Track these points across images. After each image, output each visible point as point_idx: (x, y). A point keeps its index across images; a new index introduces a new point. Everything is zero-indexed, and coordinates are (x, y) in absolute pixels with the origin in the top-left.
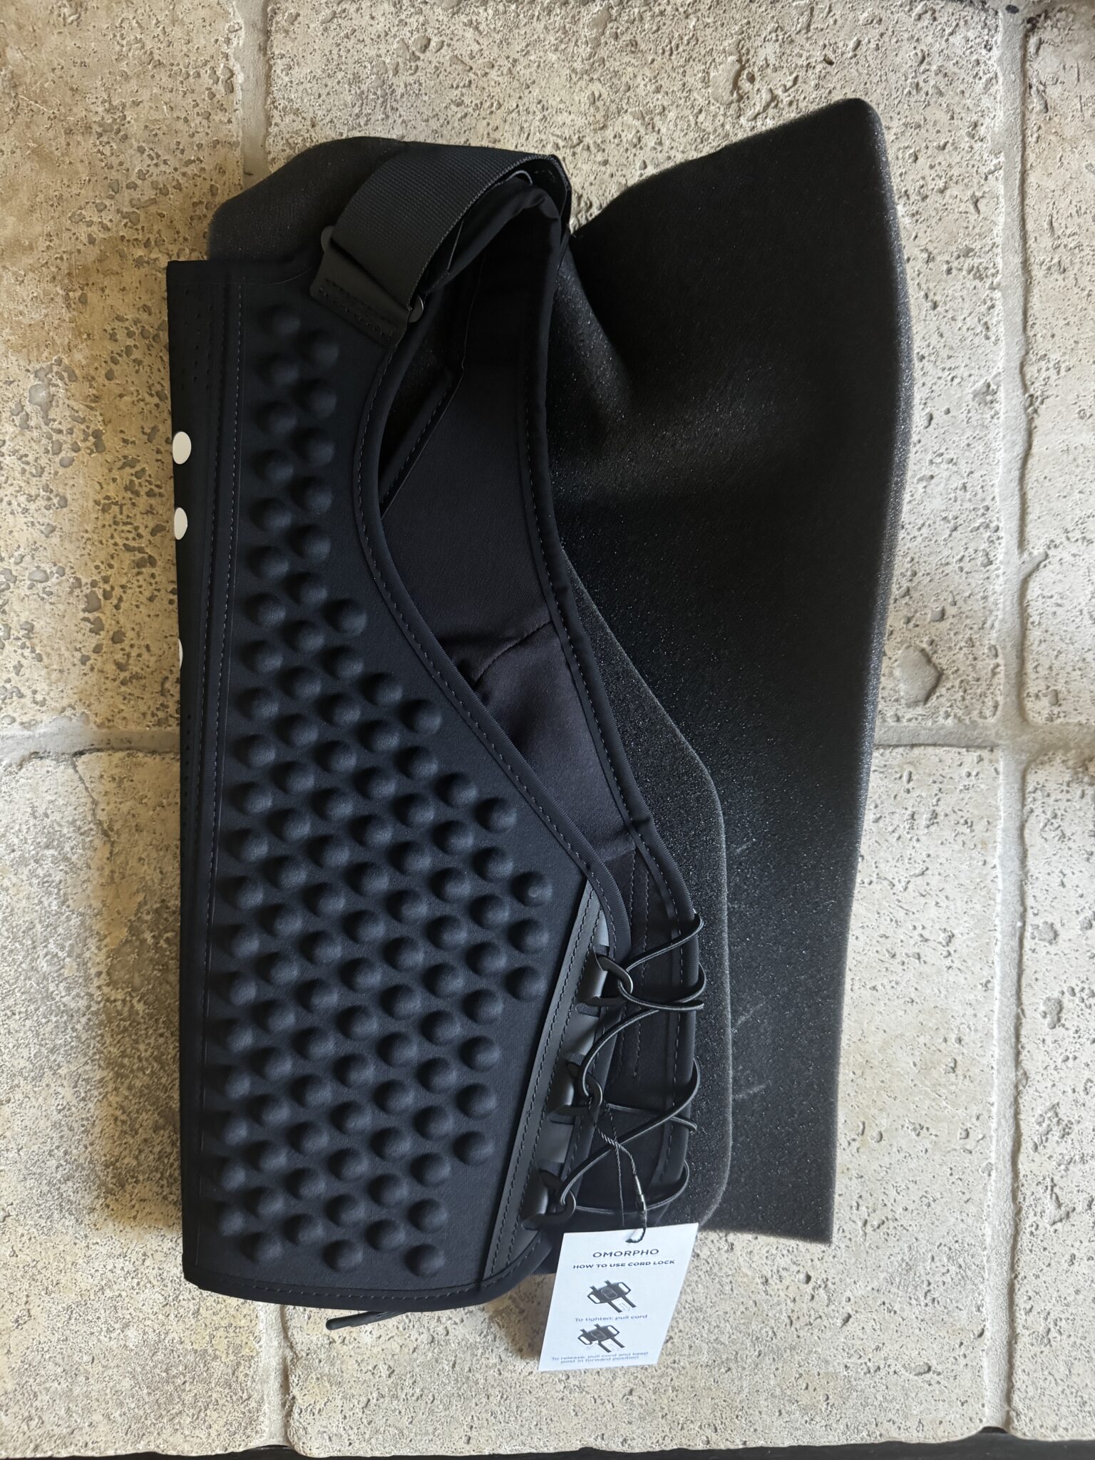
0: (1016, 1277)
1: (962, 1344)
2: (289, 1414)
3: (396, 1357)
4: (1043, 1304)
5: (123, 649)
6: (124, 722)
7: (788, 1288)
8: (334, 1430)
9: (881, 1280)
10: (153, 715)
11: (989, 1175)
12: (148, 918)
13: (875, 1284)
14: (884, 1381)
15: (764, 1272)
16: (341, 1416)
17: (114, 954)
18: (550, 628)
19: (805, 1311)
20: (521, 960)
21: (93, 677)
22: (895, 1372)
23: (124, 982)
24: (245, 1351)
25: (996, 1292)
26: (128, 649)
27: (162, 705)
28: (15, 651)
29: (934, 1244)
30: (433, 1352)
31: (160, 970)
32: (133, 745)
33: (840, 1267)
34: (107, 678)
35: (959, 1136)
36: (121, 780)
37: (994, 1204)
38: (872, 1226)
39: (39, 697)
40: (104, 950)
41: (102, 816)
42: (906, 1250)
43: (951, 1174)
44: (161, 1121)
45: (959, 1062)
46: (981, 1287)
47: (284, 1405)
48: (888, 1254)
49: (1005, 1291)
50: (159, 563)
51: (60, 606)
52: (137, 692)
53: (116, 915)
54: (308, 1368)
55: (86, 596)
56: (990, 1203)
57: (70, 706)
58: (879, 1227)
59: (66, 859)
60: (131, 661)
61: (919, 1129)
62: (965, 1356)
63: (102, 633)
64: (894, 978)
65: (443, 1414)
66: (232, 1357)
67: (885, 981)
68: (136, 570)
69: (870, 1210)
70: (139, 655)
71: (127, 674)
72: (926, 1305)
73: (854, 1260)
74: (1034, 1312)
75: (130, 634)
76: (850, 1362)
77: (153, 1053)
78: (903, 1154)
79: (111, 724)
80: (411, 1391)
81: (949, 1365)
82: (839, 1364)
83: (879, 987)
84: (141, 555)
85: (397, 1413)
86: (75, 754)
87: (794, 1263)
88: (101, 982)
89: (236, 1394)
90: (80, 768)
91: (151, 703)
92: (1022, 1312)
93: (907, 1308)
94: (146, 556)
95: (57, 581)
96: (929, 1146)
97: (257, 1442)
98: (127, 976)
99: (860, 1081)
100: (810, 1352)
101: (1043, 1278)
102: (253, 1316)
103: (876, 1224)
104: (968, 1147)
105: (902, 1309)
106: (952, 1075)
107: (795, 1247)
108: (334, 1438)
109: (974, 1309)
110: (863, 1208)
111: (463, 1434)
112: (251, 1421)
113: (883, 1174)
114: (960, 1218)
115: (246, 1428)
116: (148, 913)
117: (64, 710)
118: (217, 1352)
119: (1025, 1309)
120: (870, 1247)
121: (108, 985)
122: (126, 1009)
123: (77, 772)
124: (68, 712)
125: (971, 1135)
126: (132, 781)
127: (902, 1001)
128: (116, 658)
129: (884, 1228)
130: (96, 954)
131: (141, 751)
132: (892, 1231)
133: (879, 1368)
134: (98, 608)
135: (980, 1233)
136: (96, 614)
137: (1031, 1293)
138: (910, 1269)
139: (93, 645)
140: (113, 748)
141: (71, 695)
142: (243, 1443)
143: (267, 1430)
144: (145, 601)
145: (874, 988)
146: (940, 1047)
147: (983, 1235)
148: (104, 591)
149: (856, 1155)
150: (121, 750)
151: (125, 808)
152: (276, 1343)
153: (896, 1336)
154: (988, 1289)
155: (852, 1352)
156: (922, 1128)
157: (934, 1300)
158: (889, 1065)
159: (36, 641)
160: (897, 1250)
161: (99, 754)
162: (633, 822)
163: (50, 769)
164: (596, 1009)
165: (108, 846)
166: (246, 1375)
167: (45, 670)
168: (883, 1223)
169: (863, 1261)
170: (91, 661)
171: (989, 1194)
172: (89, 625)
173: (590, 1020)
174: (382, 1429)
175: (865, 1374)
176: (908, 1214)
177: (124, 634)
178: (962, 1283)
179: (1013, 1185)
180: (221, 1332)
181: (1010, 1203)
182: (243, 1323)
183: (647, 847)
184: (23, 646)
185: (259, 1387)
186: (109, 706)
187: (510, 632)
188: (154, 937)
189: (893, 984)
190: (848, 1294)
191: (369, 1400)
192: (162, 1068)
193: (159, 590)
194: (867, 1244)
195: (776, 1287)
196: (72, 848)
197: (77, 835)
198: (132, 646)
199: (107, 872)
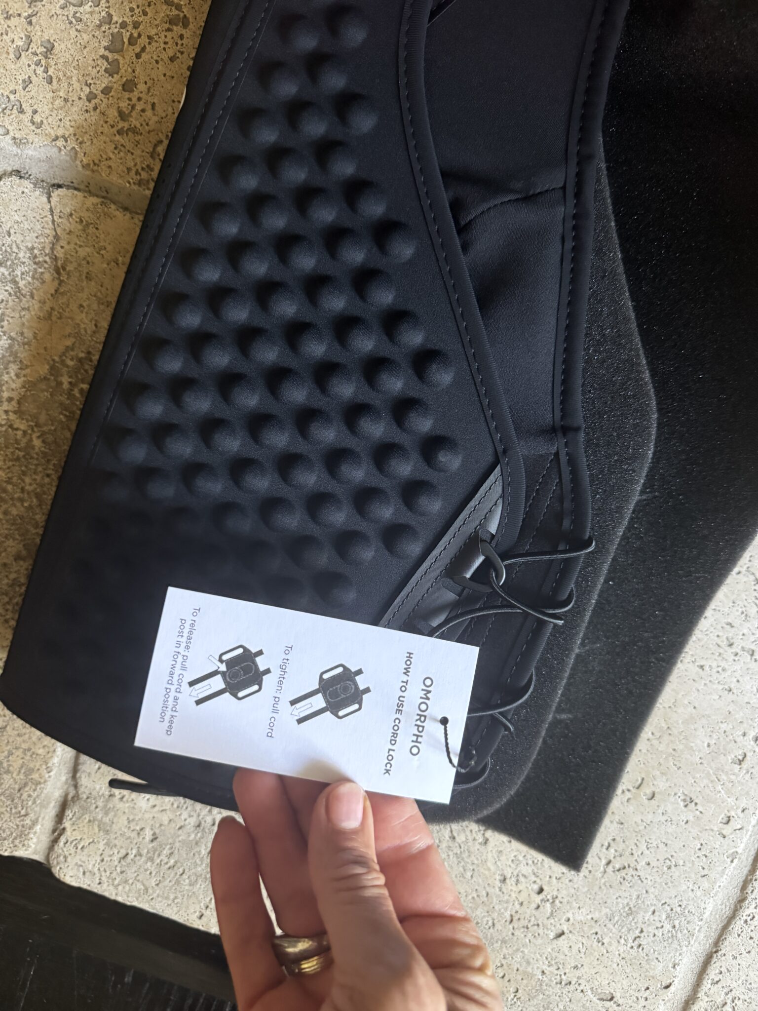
0: (716, 952)
1: (648, 988)
2: (55, 841)
3: (163, 828)
4: (730, 982)
5: (130, 99)
6: (108, 171)
7: (520, 892)
8: (90, 867)
9: (603, 913)
10: (137, 173)
11: (732, 861)
12: (71, 363)
13: (596, 916)
14: (570, 995)
15: (505, 873)
16: (99, 859)
17: (29, 386)
18: (561, 192)
19: (527, 916)
20: (407, 517)
21: (94, 117)
22: (582, 991)
23: (30, 416)
24: (35, 776)
25: (694, 957)
26: (134, 100)
27: (148, 166)
28: (29, 66)
29: (660, 901)
30: (196, 835)
31: (66, 416)
32: (109, 196)
33: (573, 891)
34: (106, 122)
35: (720, 819)
36: (88, 225)
37: (724, 887)
38: (614, 867)
39: (37, 119)
40: (23, 379)
41: (59, 252)
42: (634, 897)
43: (700, 849)
44: (24, 553)
45: (748, 758)
46: (684, 949)
47: (54, 831)
48: (618, 895)
49: (702, 959)
50: (191, 26)
51: (85, 36)
52: (130, 147)
53: (42, 351)
54: (85, 810)
55: (112, 34)
56: (722, 884)
57: (63, 137)
58: (619, 870)
59: (15, 282)
60: (134, 114)
61: (689, 801)
62: (646, 999)
63: (115, 76)
64: (723, 664)
65: (187, 888)
66: (22, 776)
67: (714, 664)
68: (167, 26)
69: (617, 854)
70: (143, 111)
71: (126, 125)
72: (632, 947)
73: (586, 889)
74: (720, 985)
75: (142, 87)
76: (548, 970)
77: (36, 489)
78: (665, 818)
79: (96, 168)
80: (166, 860)
81: (630, 1002)
82: (538, 968)
83: (707, 668)
84: (177, 12)
85: (148, 872)
86: (53, 185)
87: (534, 874)
88: (10, 408)
89: (16, 808)
90: (55, 199)
91: (138, 160)
92: (710, 981)
93: (615, 944)
94: (182, 15)
95: (90, 10)
96: (691, 818)
97: (20, 853)
98: (35, 411)
99: (655, 742)
100: (518, 950)
101: (739, 961)
102: (52, 749)
103: (617, 866)
104: (724, 832)
105: (610, 944)
106: (737, 767)
107: (540, 860)
108: (87, 874)
109: (671, 965)
110: (612, 850)
111: (198, 909)
112: (22, 835)
113: (642, 828)
114: (691, 887)
115: (15, 838)
116: (72, 359)
117: (56, 138)
118: (11, 768)
119: (713, 979)
120: (604, 884)
121: (15, 412)
122: (25, 440)
123: (49, 202)
124: (60, 143)
125: (731, 823)
126: (97, 229)
127: (721, 687)
128: (120, 105)
129: (623, 873)
130: (13, 381)
131: (114, 203)
132: (629, 878)
133: (570, 983)
134: (120, 51)
135: (703, 906)
136: (116, 56)
137: (724, 970)
138: (631, 914)
139: (104, 85)
140: (90, 192)
141: (68, 126)
142: (9, 850)
143: (33, 846)
144: (166, 59)
145: (702, 667)
146: (738, 739)
147: (705, 909)
148: (131, 35)
149: (626, 804)
150: (97, 196)
151: (82, 252)
152: (64, 778)
153: (596, 962)
154: (689, 954)
155: (553, 962)
156: (691, 802)
157: (640, 945)
158: (686, 738)
159: (52, 63)
160: (627, 894)
161: (76, 192)
162: (562, 427)
163: (26, 190)
164: (460, 588)
165: (56, 283)
166: (30, 796)
167: (51, 94)
168: (624, 868)
169: (593, 893)
170: (96, 101)
171: (725, 876)
172: (106, 63)
173: (451, 596)
174: (131, 881)
175: (557, 983)
176: (649, 869)
177: (136, 85)
178: (670, 941)
179: (747, 876)
180: (19, 753)
181: (737, 891)
182: (41, 751)
183: (567, 454)
184: (38, 63)
185: (37, 809)
186: (99, 150)
187: (519, 185)
188: (70, 383)
189: (720, 669)
190: (570, 915)
191: (127, 854)
192: (40, 505)
193: (182, 53)
194: (603, 881)
195: (510, 888)
196: (23, 274)
197: (31, 263)
198: (139, 99)
199: (47, 307)
